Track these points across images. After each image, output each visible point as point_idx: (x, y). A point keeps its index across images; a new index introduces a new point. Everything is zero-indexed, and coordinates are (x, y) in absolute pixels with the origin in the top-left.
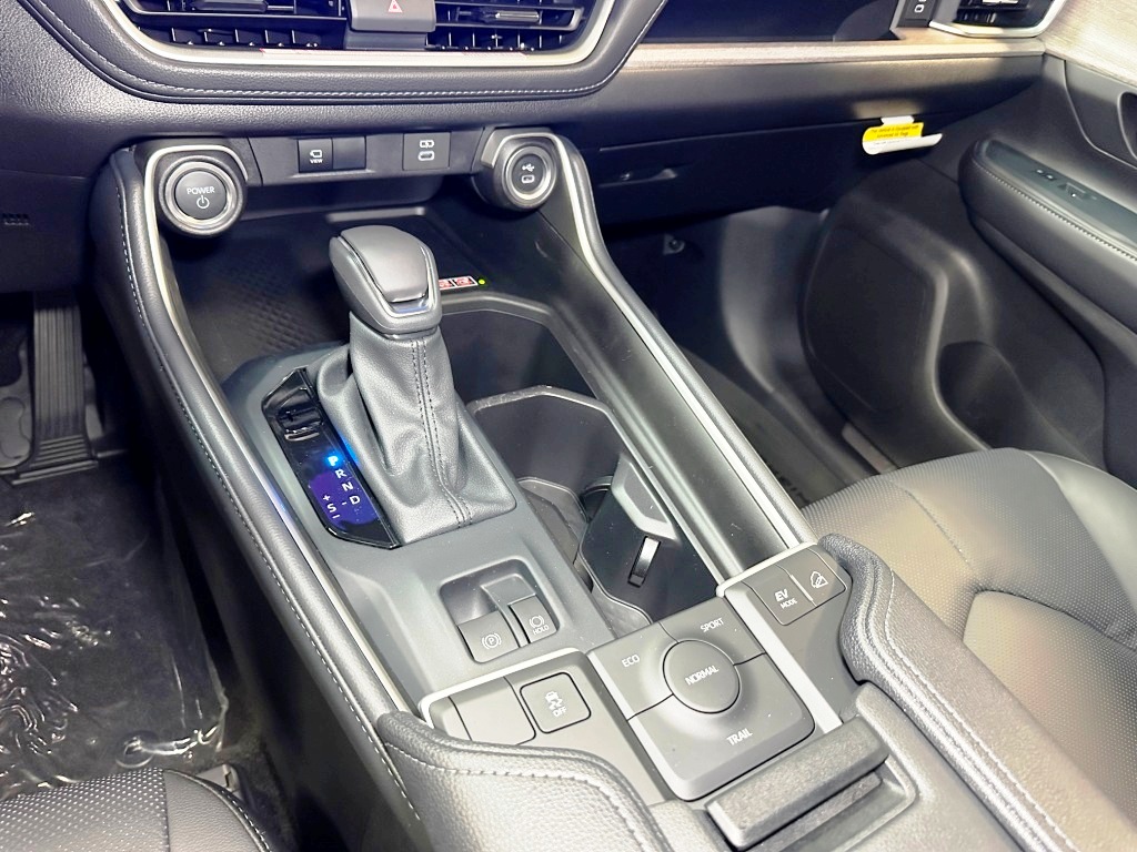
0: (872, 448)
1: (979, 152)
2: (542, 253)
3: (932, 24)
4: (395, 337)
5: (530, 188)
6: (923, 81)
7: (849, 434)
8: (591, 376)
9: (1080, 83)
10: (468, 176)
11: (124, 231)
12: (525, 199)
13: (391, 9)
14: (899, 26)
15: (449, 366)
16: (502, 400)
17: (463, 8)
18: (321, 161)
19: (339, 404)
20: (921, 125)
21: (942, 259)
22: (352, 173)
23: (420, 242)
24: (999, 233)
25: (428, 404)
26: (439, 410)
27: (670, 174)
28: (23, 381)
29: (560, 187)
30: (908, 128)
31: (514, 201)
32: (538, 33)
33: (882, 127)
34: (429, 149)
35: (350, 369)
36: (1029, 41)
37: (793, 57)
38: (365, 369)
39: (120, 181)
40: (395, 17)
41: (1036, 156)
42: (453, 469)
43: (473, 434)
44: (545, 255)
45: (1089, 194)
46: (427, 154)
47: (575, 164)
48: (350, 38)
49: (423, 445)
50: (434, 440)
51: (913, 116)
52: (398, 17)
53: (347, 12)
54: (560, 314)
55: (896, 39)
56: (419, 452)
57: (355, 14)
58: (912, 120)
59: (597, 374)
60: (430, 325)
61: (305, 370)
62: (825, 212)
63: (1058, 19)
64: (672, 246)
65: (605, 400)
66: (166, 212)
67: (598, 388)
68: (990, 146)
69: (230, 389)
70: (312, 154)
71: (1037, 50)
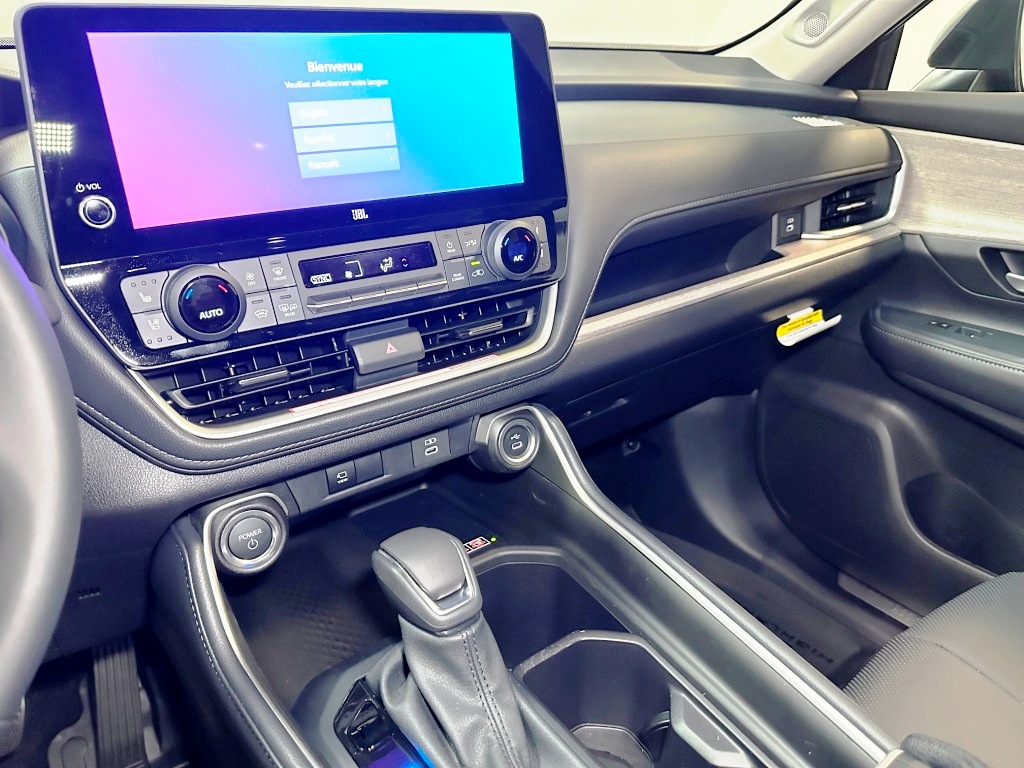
0: (871, 591)
1: (875, 318)
2: (540, 500)
3: (803, 236)
4: (446, 633)
5: (520, 453)
6: (814, 282)
7: (845, 582)
8: (616, 610)
9: (941, 248)
10: (466, 456)
11: (190, 589)
12: (517, 462)
13: (389, 351)
14: (778, 245)
15: (496, 644)
16: (544, 656)
17: (441, 333)
18: (346, 480)
19: (405, 712)
20: (820, 311)
21: (871, 408)
22: (373, 481)
23: (448, 535)
24: (917, 379)
25: (486, 691)
26: (497, 693)
27: (623, 401)
28: (85, 718)
29: (544, 445)
30: (811, 317)
31: (509, 467)
32: (501, 335)
33: (789, 322)
34: (433, 445)
35: (406, 669)
36: (885, 228)
37: (705, 294)
38: (423, 671)
39: (183, 545)
40: (392, 356)
41: (923, 311)
42: (525, 753)
43: (533, 709)
44: (543, 502)
45: (985, 331)
46: (433, 450)
47: (553, 424)
48: (358, 379)
49: (490, 735)
50: (500, 727)
51: (812, 307)
52: (395, 355)
53: (354, 362)
54: (571, 554)
55: (781, 256)
56: (488, 742)
57: (361, 362)
58: (812, 310)
59: (623, 608)
60: (474, 613)
61: (364, 679)
62: (755, 392)
63: (901, 206)
64: (630, 449)
65: (639, 633)
66: (222, 561)
67: (628, 621)
68: (882, 311)
69: (301, 713)
70: (339, 476)
71: (894, 233)
